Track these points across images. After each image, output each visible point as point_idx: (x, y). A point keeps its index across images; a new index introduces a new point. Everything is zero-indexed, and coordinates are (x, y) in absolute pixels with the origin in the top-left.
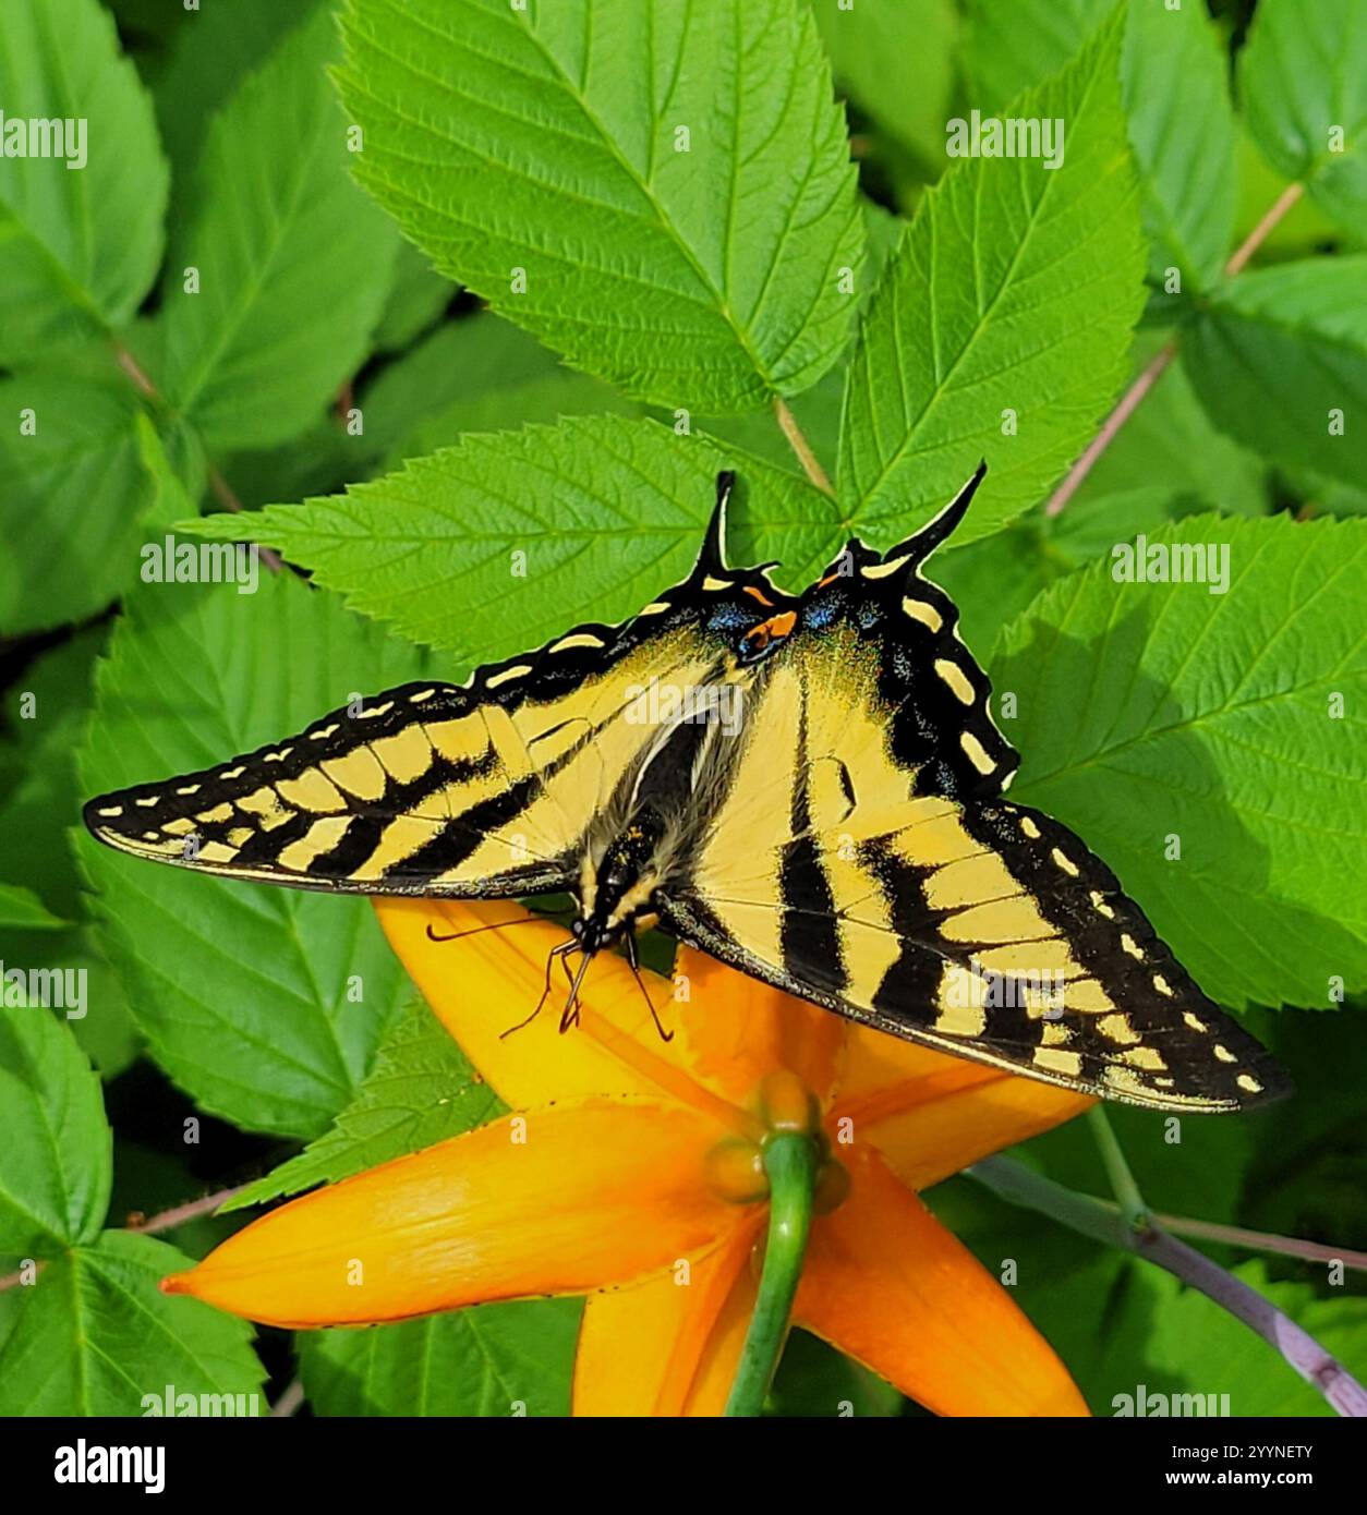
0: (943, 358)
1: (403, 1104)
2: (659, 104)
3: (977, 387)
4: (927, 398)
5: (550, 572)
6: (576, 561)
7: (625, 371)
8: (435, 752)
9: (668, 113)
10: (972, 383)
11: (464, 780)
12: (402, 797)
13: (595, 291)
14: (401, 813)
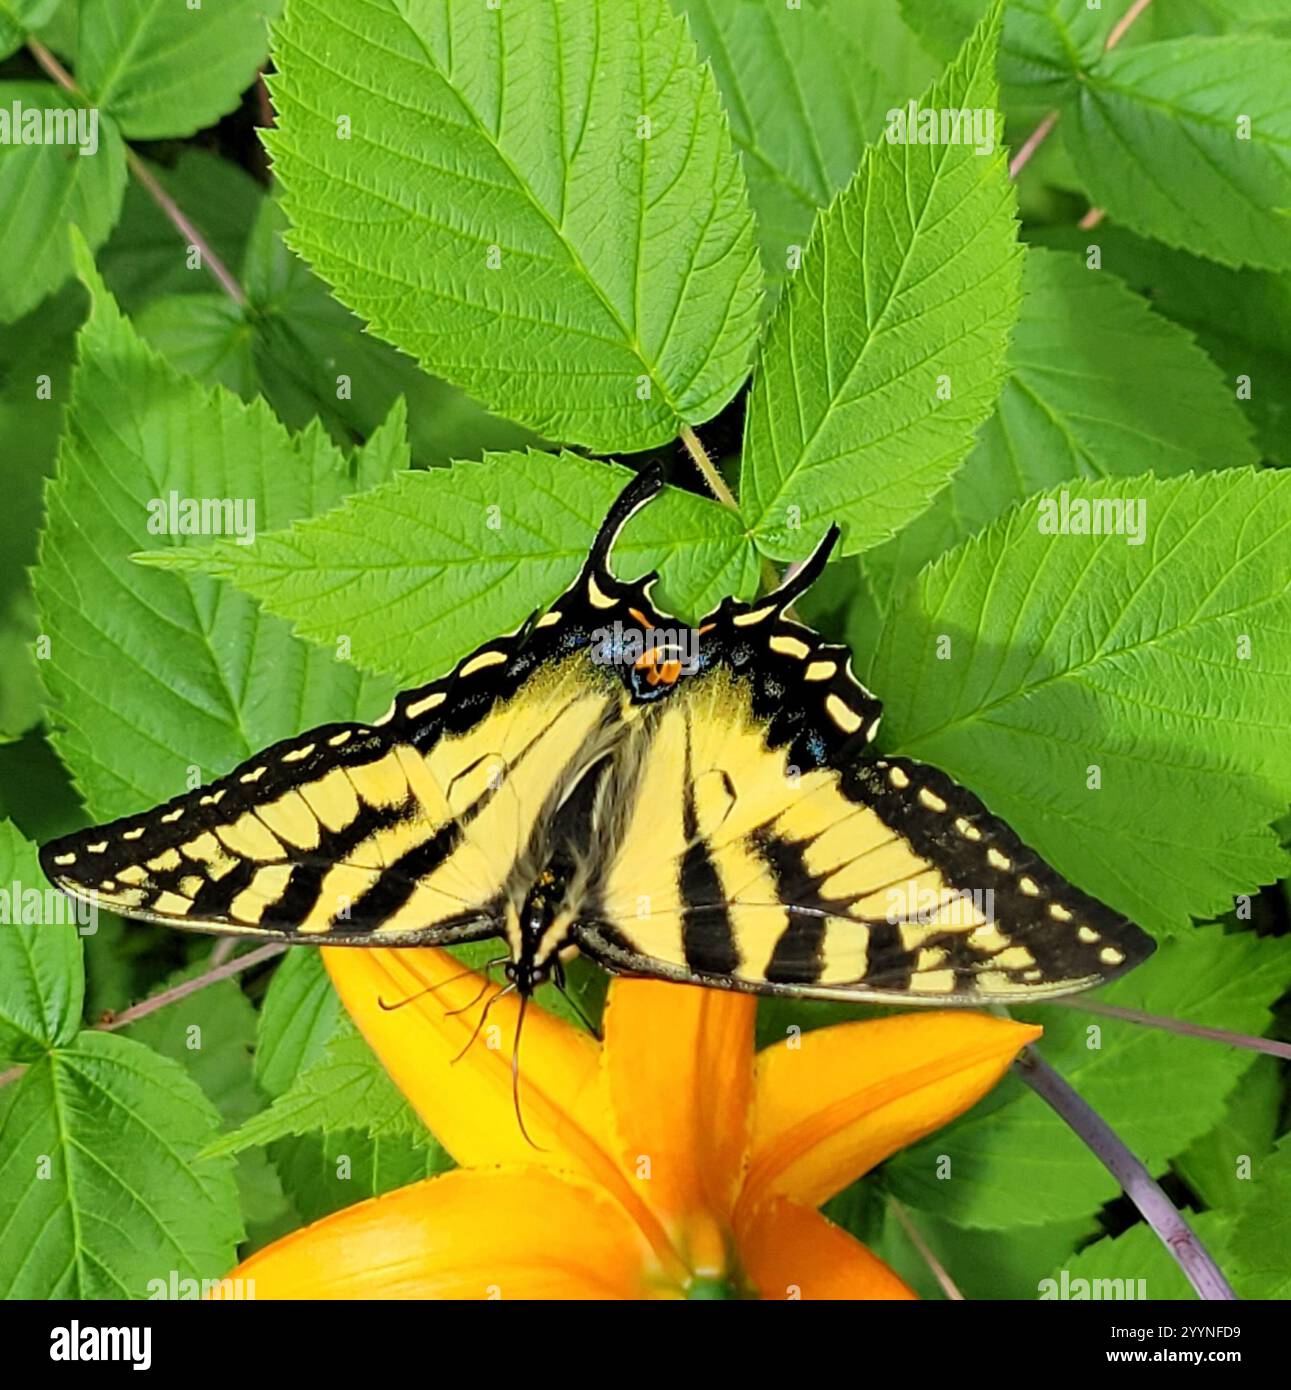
0: (835, 374)
1: (360, 1060)
2: (570, 149)
3: (867, 398)
4: (821, 413)
5: (479, 595)
6: (502, 584)
7: (545, 413)
8: (360, 798)
9: (578, 158)
10: (862, 395)
11: (390, 827)
12: (337, 845)
13: (515, 337)
14: (338, 861)
